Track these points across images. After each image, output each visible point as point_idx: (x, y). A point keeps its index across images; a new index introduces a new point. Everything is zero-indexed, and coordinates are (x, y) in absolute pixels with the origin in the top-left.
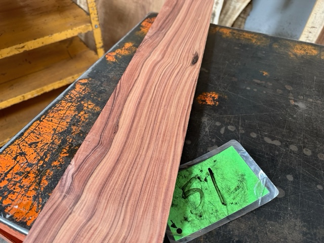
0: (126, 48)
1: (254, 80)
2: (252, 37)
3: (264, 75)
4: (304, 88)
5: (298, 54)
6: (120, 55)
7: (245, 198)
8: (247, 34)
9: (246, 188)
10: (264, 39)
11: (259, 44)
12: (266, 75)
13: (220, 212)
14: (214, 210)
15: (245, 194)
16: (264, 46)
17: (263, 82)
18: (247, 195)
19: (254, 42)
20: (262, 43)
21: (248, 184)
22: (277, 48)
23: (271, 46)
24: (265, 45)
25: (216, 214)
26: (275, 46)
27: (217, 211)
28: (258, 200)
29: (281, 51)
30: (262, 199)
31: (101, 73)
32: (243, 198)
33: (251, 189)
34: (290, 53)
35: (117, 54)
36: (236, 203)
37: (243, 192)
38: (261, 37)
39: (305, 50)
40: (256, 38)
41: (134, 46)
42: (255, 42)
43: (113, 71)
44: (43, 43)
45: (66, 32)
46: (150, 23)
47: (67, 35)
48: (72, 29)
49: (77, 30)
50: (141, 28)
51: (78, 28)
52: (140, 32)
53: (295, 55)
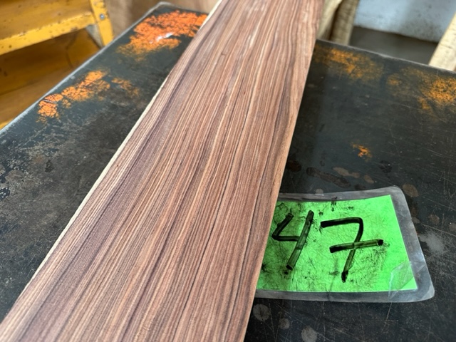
0: (88, 82)
2: (349, 60)
6: (69, 101)
7: (370, 279)
8: (338, 53)
9: (380, 265)
11: (359, 76)
15: (375, 273)
16: (370, 81)
18: (377, 277)
19: (350, 70)
20: (367, 73)
21: (387, 262)
22: (395, 87)
23: (383, 80)
24: (373, 78)
26: (393, 82)
28: (392, 292)
29: (404, 93)
30: (399, 294)
31: (16, 145)
32: (368, 279)
33: (388, 270)
34: (422, 100)
35: (65, 98)
36: (352, 281)
37: (372, 269)
38: (367, 59)
40: (355, 63)
41: (104, 79)
42: (353, 72)
43: (41, 140)
44: (10, 47)
45: (49, 26)
46: (153, 25)
47: (51, 32)
48: (59, 22)
49: (68, 24)
50: (132, 37)
51: (69, 20)
52: (127, 46)
53: (432, 104)
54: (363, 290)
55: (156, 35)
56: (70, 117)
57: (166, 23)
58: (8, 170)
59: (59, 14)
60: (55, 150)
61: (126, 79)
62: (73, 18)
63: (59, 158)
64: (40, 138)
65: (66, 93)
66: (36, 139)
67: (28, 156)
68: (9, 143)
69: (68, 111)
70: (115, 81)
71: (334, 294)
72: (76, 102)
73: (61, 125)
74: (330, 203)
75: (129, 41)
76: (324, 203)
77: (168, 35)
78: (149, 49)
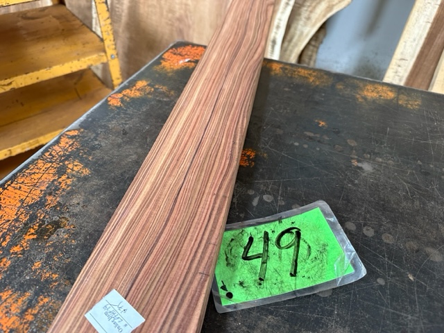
1: (305, 133)
2: (310, 75)
3: (320, 125)
4: (373, 143)
5: (369, 98)
7: (321, 273)
8: (303, 71)
9: (325, 261)
10: (325, 77)
11: (317, 83)
12: (323, 126)
13: (286, 284)
14: (279, 281)
15: (323, 268)
16: (324, 86)
17: (318, 136)
18: (325, 270)
19: (311, 80)
20: (322, 82)
21: (330, 257)
22: (341, 89)
23: (333, 86)
24: (326, 84)
25: (280, 285)
26: (340, 86)
27: (282, 282)
28: (338, 279)
29: (346, 93)
30: (344, 278)
32: (319, 273)
33: (332, 263)
34: (358, 96)
36: (309, 277)
37: (320, 265)
38: (322, 74)
39: (378, 92)
40: (315, 76)
41: (148, 85)
42: (313, 81)
43: (115, 118)
44: (38, 78)
45: (70, 63)
46: (175, 54)
47: (71, 68)
48: (79, 60)
49: (85, 62)
50: (162, 61)
51: (87, 58)
52: (160, 66)
53: (365, 98)
54: (318, 283)
55: (178, 60)
56: (131, 106)
57: (184, 53)
58: (97, 134)
59: (78, 54)
60: (126, 124)
61: (164, 85)
62: (90, 57)
63: (130, 128)
64: (113, 118)
65: (124, 93)
66: (112, 118)
67: (109, 127)
68: (93, 120)
69: (129, 103)
70: (157, 87)
71: (299, 291)
72: (133, 98)
73: (126, 110)
74: (277, 222)
75: (161, 63)
76: (273, 223)
77: (187, 60)
78: (175, 68)
